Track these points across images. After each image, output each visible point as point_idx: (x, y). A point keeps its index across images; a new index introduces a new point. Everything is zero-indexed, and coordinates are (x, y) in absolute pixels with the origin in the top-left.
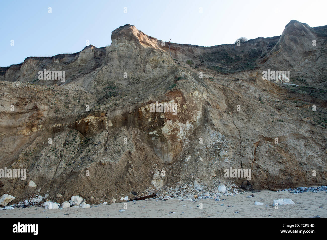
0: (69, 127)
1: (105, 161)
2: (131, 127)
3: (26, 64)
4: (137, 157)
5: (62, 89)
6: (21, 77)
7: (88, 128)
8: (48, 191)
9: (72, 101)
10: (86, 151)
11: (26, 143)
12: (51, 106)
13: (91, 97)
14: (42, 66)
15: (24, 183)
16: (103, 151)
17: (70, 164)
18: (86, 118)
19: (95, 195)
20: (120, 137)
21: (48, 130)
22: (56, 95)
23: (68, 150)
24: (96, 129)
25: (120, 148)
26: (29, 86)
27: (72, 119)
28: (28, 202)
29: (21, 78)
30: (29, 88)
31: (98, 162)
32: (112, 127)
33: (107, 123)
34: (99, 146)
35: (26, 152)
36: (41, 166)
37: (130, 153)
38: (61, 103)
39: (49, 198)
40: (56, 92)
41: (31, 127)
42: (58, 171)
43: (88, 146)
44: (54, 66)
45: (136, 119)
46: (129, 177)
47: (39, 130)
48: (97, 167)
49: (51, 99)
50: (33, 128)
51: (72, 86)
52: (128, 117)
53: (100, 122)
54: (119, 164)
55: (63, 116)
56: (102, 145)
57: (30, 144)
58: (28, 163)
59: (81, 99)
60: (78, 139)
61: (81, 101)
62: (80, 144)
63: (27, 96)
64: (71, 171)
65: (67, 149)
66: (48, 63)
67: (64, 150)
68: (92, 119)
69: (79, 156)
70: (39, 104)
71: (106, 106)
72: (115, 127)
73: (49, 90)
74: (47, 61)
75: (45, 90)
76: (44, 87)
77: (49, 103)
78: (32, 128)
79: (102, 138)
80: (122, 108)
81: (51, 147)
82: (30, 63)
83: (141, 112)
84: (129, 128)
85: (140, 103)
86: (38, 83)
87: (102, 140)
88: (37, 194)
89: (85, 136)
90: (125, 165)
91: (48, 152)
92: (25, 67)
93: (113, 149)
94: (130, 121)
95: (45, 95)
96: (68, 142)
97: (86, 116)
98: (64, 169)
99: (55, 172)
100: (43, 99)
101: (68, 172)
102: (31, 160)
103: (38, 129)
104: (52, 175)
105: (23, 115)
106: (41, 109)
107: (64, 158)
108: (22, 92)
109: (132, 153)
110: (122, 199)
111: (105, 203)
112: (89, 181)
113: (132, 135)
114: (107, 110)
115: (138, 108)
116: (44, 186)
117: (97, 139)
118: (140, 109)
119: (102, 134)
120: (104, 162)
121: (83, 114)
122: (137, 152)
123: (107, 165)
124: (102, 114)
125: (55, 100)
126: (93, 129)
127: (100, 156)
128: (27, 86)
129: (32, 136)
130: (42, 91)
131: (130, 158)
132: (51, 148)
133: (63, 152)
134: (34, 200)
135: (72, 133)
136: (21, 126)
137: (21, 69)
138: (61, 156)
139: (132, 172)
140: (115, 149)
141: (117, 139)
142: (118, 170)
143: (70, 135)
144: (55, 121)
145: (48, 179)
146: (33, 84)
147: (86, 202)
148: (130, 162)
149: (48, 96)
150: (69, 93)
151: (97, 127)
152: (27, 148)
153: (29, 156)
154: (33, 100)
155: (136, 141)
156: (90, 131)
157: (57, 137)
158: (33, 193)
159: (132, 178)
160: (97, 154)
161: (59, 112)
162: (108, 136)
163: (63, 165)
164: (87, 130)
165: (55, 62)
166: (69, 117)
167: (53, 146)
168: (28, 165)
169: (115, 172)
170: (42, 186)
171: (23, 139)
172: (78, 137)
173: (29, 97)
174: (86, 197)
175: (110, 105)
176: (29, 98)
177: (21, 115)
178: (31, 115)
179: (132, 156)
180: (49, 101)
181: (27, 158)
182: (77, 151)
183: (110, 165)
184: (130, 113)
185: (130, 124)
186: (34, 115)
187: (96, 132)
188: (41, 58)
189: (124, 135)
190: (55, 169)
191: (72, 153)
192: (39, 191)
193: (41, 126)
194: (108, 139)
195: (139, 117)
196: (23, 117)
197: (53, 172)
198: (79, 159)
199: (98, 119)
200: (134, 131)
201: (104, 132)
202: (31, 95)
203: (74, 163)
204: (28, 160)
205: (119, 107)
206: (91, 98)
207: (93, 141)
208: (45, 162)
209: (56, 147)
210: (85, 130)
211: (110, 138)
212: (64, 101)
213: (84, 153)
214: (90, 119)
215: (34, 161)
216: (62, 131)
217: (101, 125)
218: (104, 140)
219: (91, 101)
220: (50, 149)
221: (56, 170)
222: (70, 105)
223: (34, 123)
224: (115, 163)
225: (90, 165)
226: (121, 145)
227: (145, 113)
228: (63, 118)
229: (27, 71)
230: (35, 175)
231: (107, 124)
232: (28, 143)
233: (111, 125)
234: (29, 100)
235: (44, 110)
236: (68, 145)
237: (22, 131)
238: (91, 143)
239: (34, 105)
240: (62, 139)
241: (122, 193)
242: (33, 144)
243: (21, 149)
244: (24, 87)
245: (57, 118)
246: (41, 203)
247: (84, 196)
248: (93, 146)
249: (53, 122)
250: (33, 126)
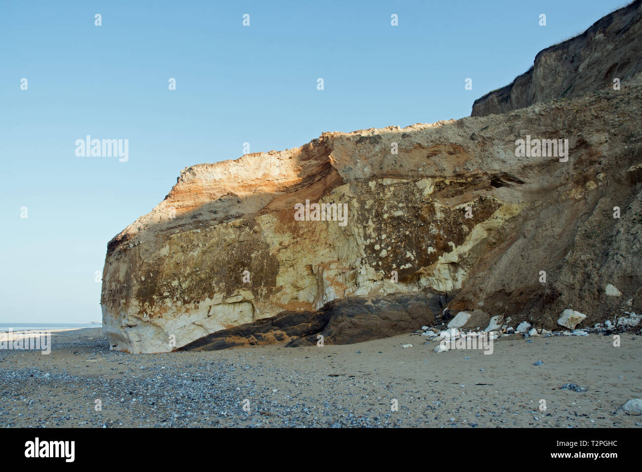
3: (540, 66)
5: (626, 89)
6: (538, 93)
11: (582, 214)
12: (613, 131)
14: (571, 59)
15: (595, 289)
21: (619, 181)
22: (618, 105)
26: (558, 105)
28: (612, 324)
29: (539, 97)
30: (559, 109)
35: (586, 231)
36: (622, 255)
38: (632, 119)
40: (615, 100)
41: (582, 181)
44: (595, 49)
47: (600, 184)
49: (609, 117)
50: (588, 184)
57: (589, 213)
58: (594, 251)
63: (560, 125)
66: (581, 47)
70: (586, 134)
73: (599, 100)
74: (577, 46)
75: (591, 104)
76: (587, 98)
77: (606, 127)
78: (585, 183)
82: (546, 62)
86: (573, 94)
88: (626, 310)
92: (540, 72)
95: (593, 112)
100: (592, 123)
102: (598, 245)
103: (597, 184)
106: (593, 143)
108: (549, 121)
116: (637, 294)
125: (618, 117)
128: (554, 106)
129: (590, 198)
130: (586, 106)
134: (624, 321)
136: (564, 185)
137: (534, 79)
144: (630, 159)
146: (564, 99)
149: (600, 113)
152: (586, 223)
153: (593, 237)
154: (572, 130)
158: (618, 307)
161: (633, 139)
165: (595, 40)
168: (596, 255)
170: (634, 293)
171: (575, 208)
173: (564, 125)
178: (577, 159)
180: (606, 123)
181: (591, 241)
186: (583, 158)
188: (564, 43)
192: (629, 303)
193: (602, 175)
202: (566, 122)
204: (594, 246)
208: (629, 246)
215: (605, 247)
223: (587, 173)
229: (545, 80)
230: (613, 273)
232: (585, 214)
234: (567, 132)
235: (601, 144)
237: (568, 192)
239: (577, 139)
242: (594, 213)
243: (575, 226)
244: (548, 110)
245: (633, 152)
249: (627, 162)
250: (586, 179)
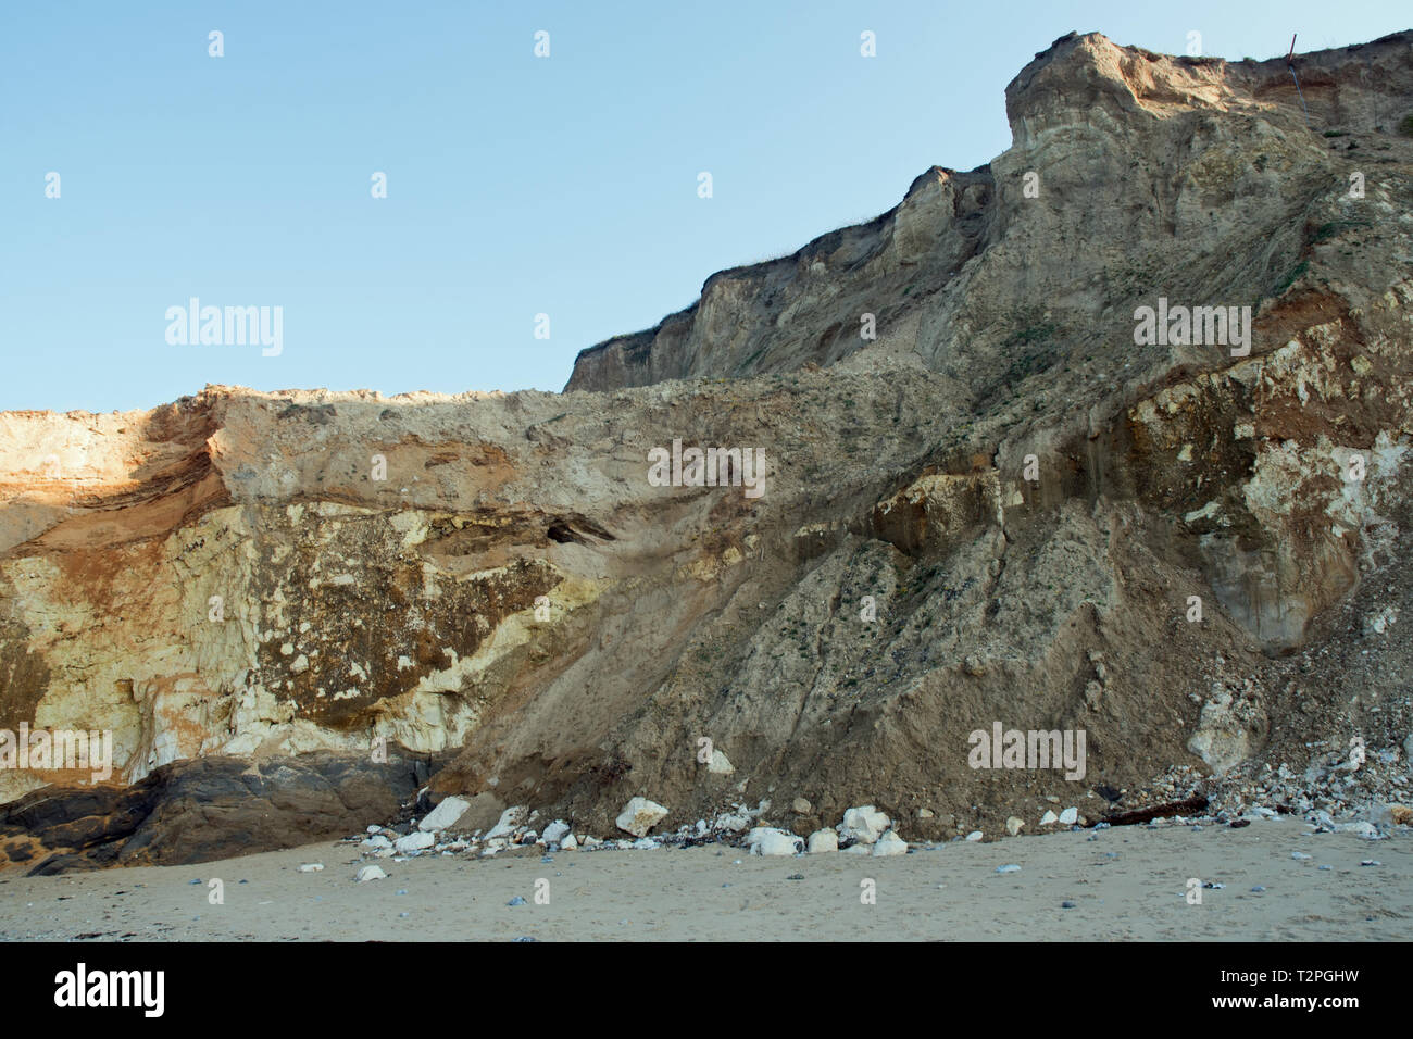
0: (855, 530)
1: (984, 660)
2: (1103, 497)
3: (710, 302)
4: (1129, 629)
5: (828, 380)
7: (926, 524)
8: (771, 789)
9: (870, 421)
10: (915, 623)
11: (708, 610)
12: (786, 455)
13: (946, 392)
14: (767, 299)
16: (983, 615)
17: (853, 683)
18: (915, 486)
19: (937, 801)
20: (1054, 547)
21: (779, 553)
22: (807, 407)
23: (848, 627)
24: (957, 524)
25: (1051, 596)
26: (705, 390)
27: (861, 497)
28: (707, 827)
29: (702, 363)
30: (705, 398)
31: (956, 665)
32: (1022, 510)
33: (998, 493)
34: (966, 598)
35: (703, 644)
36: (748, 697)
37: (1094, 617)
38: (825, 437)
39: (768, 817)
40: (804, 398)
41: (718, 547)
42: (807, 710)
43: (923, 600)
44: (810, 288)
45: (1121, 460)
46: (1089, 722)
47: (748, 554)
48: (954, 688)
49: (785, 427)
50: (727, 553)
51: (875, 357)
52: (1084, 456)
53: (969, 493)
54: (1043, 670)
55: (832, 489)
56: (977, 593)
57: (718, 612)
58: (707, 685)
59: (903, 405)
60: (888, 578)
61: (906, 416)
62: (898, 595)
64: (850, 708)
65: (845, 619)
66: (786, 280)
67: (832, 627)
68: (936, 486)
69: (889, 644)
71: (997, 421)
72: (1036, 505)
73: (778, 391)
74: (780, 276)
75: (762, 397)
76: (760, 385)
77: (776, 447)
78: (722, 551)
79: (981, 562)
80: (1057, 421)
81: (788, 620)
82: (721, 297)
83: (1143, 424)
84: (1093, 507)
85: (1133, 384)
87: (978, 572)
88: (734, 801)
89: (916, 562)
90: (1071, 670)
91: (776, 639)
92: (708, 313)
93: (1024, 604)
94: (1097, 471)
95: (761, 415)
96: (849, 592)
97: (912, 479)
98: (831, 701)
99: (796, 717)
100: (755, 435)
101: (842, 711)
102: (717, 674)
103: (744, 554)
104: (788, 728)
105: (692, 504)
107: (831, 659)
108: (683, 420)
109: (1106, 613)
110: (1050, 817)
111: (978, 835)
112: (915, 745)
113: (1107, 533)
114: (998, 439)
115: (1125, 409)
116: (757, 769)
117: (961, 569)
118: (1134, 414)
119: (980, 544)
120: (981, 663)
121: (903, 470)
122: (1131, 608)
123: (993, 675)
124: (979, 460)
125: (802, 431)
126: (947, 528)
127: (967, 639)
128: (697, 392)
129: (727, 581)
131: (1095, 638)
132: (786, 624)
133: (830, 636)
134: (726, 821)
135: (864, 556)
136: (687, 550)
138: (823, 652)
139: (1103, 698)
140: (1028, 602)
141: (1041, 559)
142: (1041, 696)
143: (856, 564)
144: (803, 513)
145: (771, 744)
147: (898, 833)
148: (1096, 656)
149: (772, 418)
150: (855, 392)
151: (960, 516)
152: (708, 630)
153: (712, 658)
155: (1126, 560)
156: (933, 535)
157: (810, 577)
158: (723, 794)
159: (1102, 725)
160: (958, 632)
161: (817, 476)
162: (1006, 549)
163: (827, 684)
164: (922, 535)
165: (810, 271)
166: (852, 489)
167: (793, 613)
168: (709, 693)
169: (1027, 702)
170: (753, 769)
171: (698, 598)
172: (887, 566)
173: (708, 432)
174: (902, 812)
175: (1015, 415)
176: (707, 436)
177: (685, 508)
178: (716, 503)
179: (1105, 630)
180: (778, 439)
181: (706, 667)
182: (885, 625)
183: (1005, 673)
184: (1094, 439)
185: (1098, 486)
187: (959, 537)
189: (1071, 537)
190: (798, 705)
191: (863, 637)
192: (741, 787)
193: (753, 538)
194: (1003, 563)
195: (1134, 451)
196: (691, 513)
197: (791, 717)
198: (888, 657)
199: (963, 484)
200: (1117, 515)
201: (990, 536)
202: (713, 427)
203: (869, 674)
204: (709, 675)
205: (1047, 416)
206: (946, 397)
207: (945, 579)
208: (764, 679)
209: (806, 616)
210: (914, 535)
211: (1014, 558)
212: (838, 428)
213: (907, 632)
214: (929, 487)
215: (727, 678)
216: (832, 552)
217: (977, 509)
218: (986, 570)
219: (943, 410)
220: (782, 627)
221: (803, 709)
222: (861, 438)
223: (729, 531)
224: (1030, 666)
225: (922, 679)
226: (1057, 585)
227: (1158, 428)
228: (829, 497)
229: (715, 331)
230: (726, 729)
231: (999, 501)
232: (711, 610)
233: (1018, 500)
236: (848, 606)
237: (690, 565)
238: (934, 586)
240: (828, 583)
241: (1051, 794)
242: (726, 611)
243: (689, 634)
244: (686, 397)
245: (809, 501)
246: (744, 832)
247: (892, 808)
248: (941, 600)
249: (797, 518)
250: (725, 543)
